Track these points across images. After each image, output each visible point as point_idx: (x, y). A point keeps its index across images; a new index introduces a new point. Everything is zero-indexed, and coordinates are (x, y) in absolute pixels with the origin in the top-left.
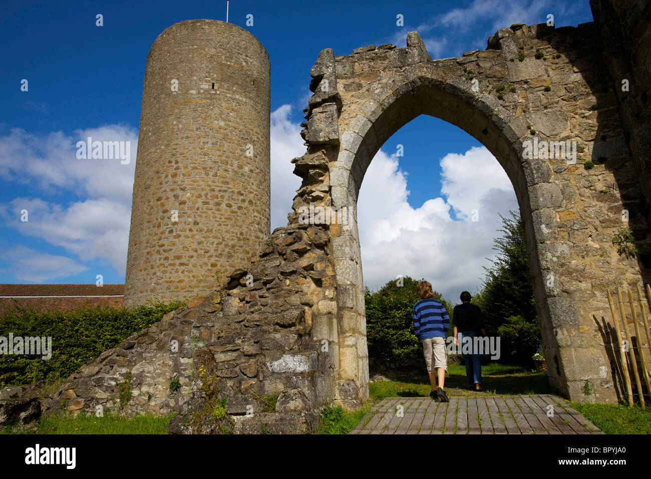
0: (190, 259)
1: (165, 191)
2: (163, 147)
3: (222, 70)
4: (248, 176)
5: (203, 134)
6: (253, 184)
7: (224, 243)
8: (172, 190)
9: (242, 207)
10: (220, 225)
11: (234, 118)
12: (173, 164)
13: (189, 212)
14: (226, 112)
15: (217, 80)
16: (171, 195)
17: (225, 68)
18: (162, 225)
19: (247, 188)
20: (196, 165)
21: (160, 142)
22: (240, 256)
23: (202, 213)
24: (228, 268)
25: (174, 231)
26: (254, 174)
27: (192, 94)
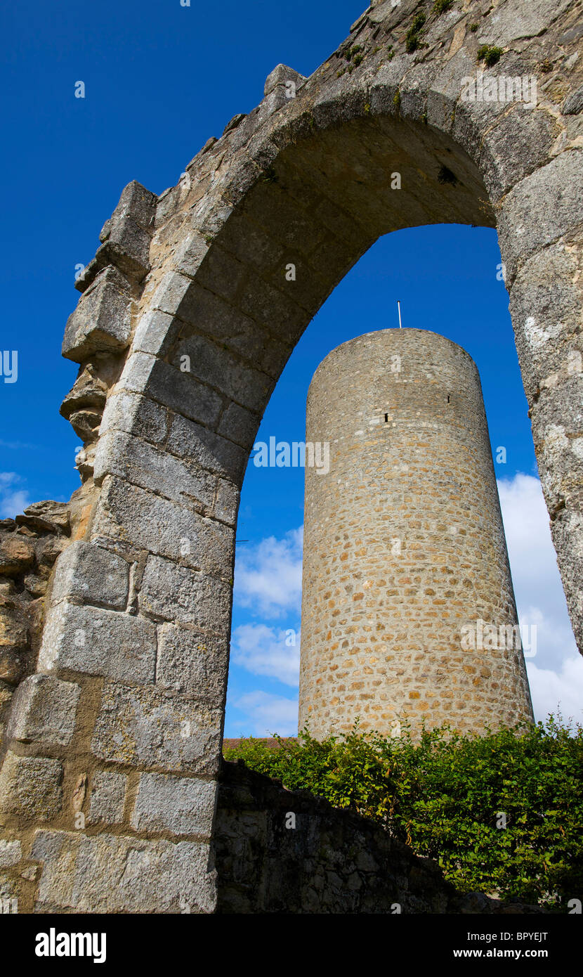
0: (375, 687)
1: (334, 582)
2: (327, 519)
3: (397, 392)
4: (458, 541)
5: (378, 489)
6: (467, 552)
7: (428, 655)
8: (343, 580)
9: (453, 593)
10: (419, 626)
11: (423, 456)
12: (342, 540)
13: (369, 610)
14: (408, 450)
15: (391, 409)
16: (341, 586)
17: (401, 389)
18: (333, 635)
19: (459, 561)
20: (372, 537)
21: (323, 513)
22: (459, 677)
23: (388, 609)
24: (440, 699)
25: (350, 643)
26: (468, 536)
27: (358, 436)
